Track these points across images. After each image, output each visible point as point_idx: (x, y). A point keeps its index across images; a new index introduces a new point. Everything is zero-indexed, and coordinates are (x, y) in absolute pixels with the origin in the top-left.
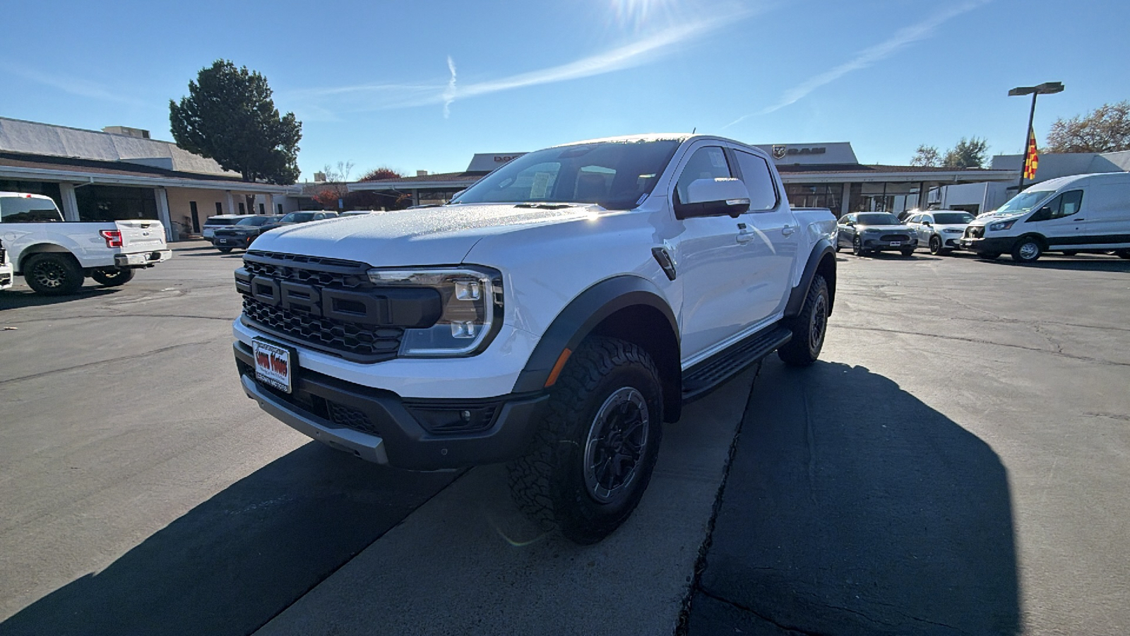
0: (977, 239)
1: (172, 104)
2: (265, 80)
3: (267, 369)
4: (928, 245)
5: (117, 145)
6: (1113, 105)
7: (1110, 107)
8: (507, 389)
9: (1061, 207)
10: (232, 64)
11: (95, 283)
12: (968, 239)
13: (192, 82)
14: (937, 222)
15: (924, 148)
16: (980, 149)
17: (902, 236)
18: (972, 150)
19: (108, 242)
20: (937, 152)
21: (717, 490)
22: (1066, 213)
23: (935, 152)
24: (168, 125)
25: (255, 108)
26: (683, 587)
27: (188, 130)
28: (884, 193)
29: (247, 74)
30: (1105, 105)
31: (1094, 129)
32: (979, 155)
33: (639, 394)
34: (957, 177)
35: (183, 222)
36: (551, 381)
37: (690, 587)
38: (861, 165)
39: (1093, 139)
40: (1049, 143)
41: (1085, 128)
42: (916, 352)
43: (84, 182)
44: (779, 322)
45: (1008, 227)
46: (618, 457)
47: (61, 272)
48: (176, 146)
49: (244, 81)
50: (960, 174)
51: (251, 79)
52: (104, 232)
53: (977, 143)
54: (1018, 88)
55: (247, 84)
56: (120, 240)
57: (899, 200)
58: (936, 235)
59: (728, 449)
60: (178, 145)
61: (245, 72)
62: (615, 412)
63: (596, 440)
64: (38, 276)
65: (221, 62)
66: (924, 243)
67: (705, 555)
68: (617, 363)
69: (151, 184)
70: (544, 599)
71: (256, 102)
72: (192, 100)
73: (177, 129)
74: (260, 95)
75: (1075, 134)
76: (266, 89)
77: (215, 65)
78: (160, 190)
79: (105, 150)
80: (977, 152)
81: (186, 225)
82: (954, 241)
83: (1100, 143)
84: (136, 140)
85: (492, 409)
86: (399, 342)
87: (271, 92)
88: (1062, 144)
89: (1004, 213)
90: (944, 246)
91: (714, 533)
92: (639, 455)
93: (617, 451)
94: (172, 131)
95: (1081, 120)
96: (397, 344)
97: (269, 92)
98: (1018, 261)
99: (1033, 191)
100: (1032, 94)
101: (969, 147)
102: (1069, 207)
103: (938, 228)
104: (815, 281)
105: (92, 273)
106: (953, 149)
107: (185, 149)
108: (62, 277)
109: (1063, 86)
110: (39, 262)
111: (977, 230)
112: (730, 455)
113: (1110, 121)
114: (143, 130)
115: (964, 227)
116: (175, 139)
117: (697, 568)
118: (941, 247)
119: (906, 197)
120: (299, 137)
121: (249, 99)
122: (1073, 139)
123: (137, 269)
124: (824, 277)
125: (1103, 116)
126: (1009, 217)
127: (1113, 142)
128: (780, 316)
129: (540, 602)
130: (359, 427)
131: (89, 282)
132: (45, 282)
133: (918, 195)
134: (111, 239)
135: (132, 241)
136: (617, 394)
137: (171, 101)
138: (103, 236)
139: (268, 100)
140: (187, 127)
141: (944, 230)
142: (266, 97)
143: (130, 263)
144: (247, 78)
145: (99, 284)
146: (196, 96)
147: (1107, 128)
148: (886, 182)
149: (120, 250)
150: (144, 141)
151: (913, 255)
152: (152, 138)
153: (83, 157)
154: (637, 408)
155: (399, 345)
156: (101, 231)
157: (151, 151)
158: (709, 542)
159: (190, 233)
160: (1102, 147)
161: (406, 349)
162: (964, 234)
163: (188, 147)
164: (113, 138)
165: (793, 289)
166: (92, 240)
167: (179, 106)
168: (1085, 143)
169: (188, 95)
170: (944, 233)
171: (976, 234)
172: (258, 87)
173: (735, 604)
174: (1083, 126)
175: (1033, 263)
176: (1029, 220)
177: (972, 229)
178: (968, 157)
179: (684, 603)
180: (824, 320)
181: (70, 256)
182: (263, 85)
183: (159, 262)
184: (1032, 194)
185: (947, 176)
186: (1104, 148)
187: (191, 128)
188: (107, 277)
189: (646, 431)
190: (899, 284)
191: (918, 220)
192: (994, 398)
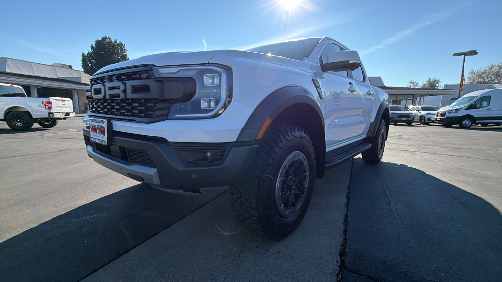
0: (442, 117)
1: (83, 54)
2: (124, 45)
3: (95, 134)
4: (419, 121)
5: (58, 71)
6: (496, 64)
7: (495, 65)
8: (233, 138)
9: (481, 104)
10: (110, 38)
11: (39, 126)
12: (438, 117)
13: (92, 45)
14: (423, 110)
15: (412, 82)
16: (437, 83)
17: (408, 116)
18: (434, 83)
19: (46, 107)
20: (418, 83)
21: (344, 216)
22: (483, 106)
23: (417, 84)
24: (81, 63)
25: (119, 57)
26: (335, 266)
27: (89, 65)
28: (397, 99)
29: (117, 42)
30: (493, 64)
31: (488, 74)
32: (437, 85)
33: (304, 156)
34: (429, 92)
35: (85, 105)
36: (260, 136)
37: (339, 266)
38: (386, 87)
39: (488, 79)
40: (468, 80)
41: (484, 73)
42: (428, 159)
43: (42, 86)
44: (364, 139)
45: (457, 112)
46: (293, 192)
47: (23, 120)
48: (83, 73)
49: (115, 45)
50: (430, 91)
51: (118, 45)
52: (44, 102)
53: (436, 80)
54: (457, 53)
55: (116, 47)
56: (51, 106)
57: (403, 102)
58: (422, 116)
59: (345, 197)
60: (84, 72)
61: (116, 42)
62: (292, 165)
63: (283, 178)
64: (12, 121)
65: (105, 37)
66: (417, 119)
67: (345, 249)
68: (295, 136)
69: (71, 88)
70: (251, 271)
71: (119, 54)
72: (92, 53)
73: (85, 65)
74: (122, 51)
75: (480, 76)
76: (124, 49)
77: (103, 38)
78: (75, 90)
79: (52, 73)
80: (436, 84)
81: (86, 107)
82: (431, 118)
83: (491, 80)
84: (66, 69)
85: (224, 151)
86: (170, 110)
87: (127, 50)
88: (474, 81)
89: (454, 106)
90: (427, 121)
91: (346, 237)
92: (303, 192)
93: (293, 188)
94: (82, 66)
95: (482, 71)
96: (168, 110)
97: (125, 50)
98: (462, 127)
99: (467, 96)
100: (464, 55)
101: (432, 81)
102: (485, 103)
103: (423, 113)
104: (381, 121)
105: (38, 122)
106: (425, 83)
107: (87, 74)
108: (23, 122)
109: (477, 52)
110: (13, 115)
111: (442, 113)
112: (347, 200)
113: (495, 71)
114: (70, 66)
115: (436, 112)
116: (83, 69)
117: (341, 256)
118: (424, 121)
119: (406, 101)
121: (117, 53)
122: (479, 79)
123: (59, 120)
124: (384, 120)
125: (492, 69)
126: (457, 107)
127: (497, 80)
128: (365, 136)
129: (249, 273)
130: (144, 163)
131: (36, 125)
132: (16, 124)
133: (412, 100)
134: (47, 105)
135: (57, 107)
136: (294, 153)
137: (83, 53)
138: (44, 104)
139: (125, 54)
140: (89, 64)
141: (426, 114)
142: (124, 52)
143: (55, 116)
144: (116, 44)
145: (42, 127)
146: (94, 51)
147: (494, 74)
148: (397, 94)
149: (51, 111)
150: (70, 70)
151: (412, 125)
152: (73, 69)
153: (42, 76)
154: (304, 165)
155: (170, 111)
156: (43, 102)
157: (72, 74)
158: (345, 242)
159: (87, 110)
160: (492, 82)
161: (173, 114)
162: (436, 115)
163: (89, 73)
164: (56, 68)
165: (371, 123)
166: (39, 106)
167: (86, 55)
168: (485, 80)
169: (90, 50)
170: (426, 115)
171: (442, 115)
172: (121, 48)
173: (369, 277)
174: (483, 73)
175: (469, 128)
176: (467, 109)
177: (440, 113)
178: (432, 85)
179: (337, 276)
180: (384, 142)
181: (28, 113)
182: (123, 47)
183: (69, 117)
184: (467, 98)
185: (425, 92)
186: (493, 83)
187: (90, 65)
188: (45, 124)
189: (308, 178)
190: (409, 135)
191: (414, 109)
192: (476, 179)
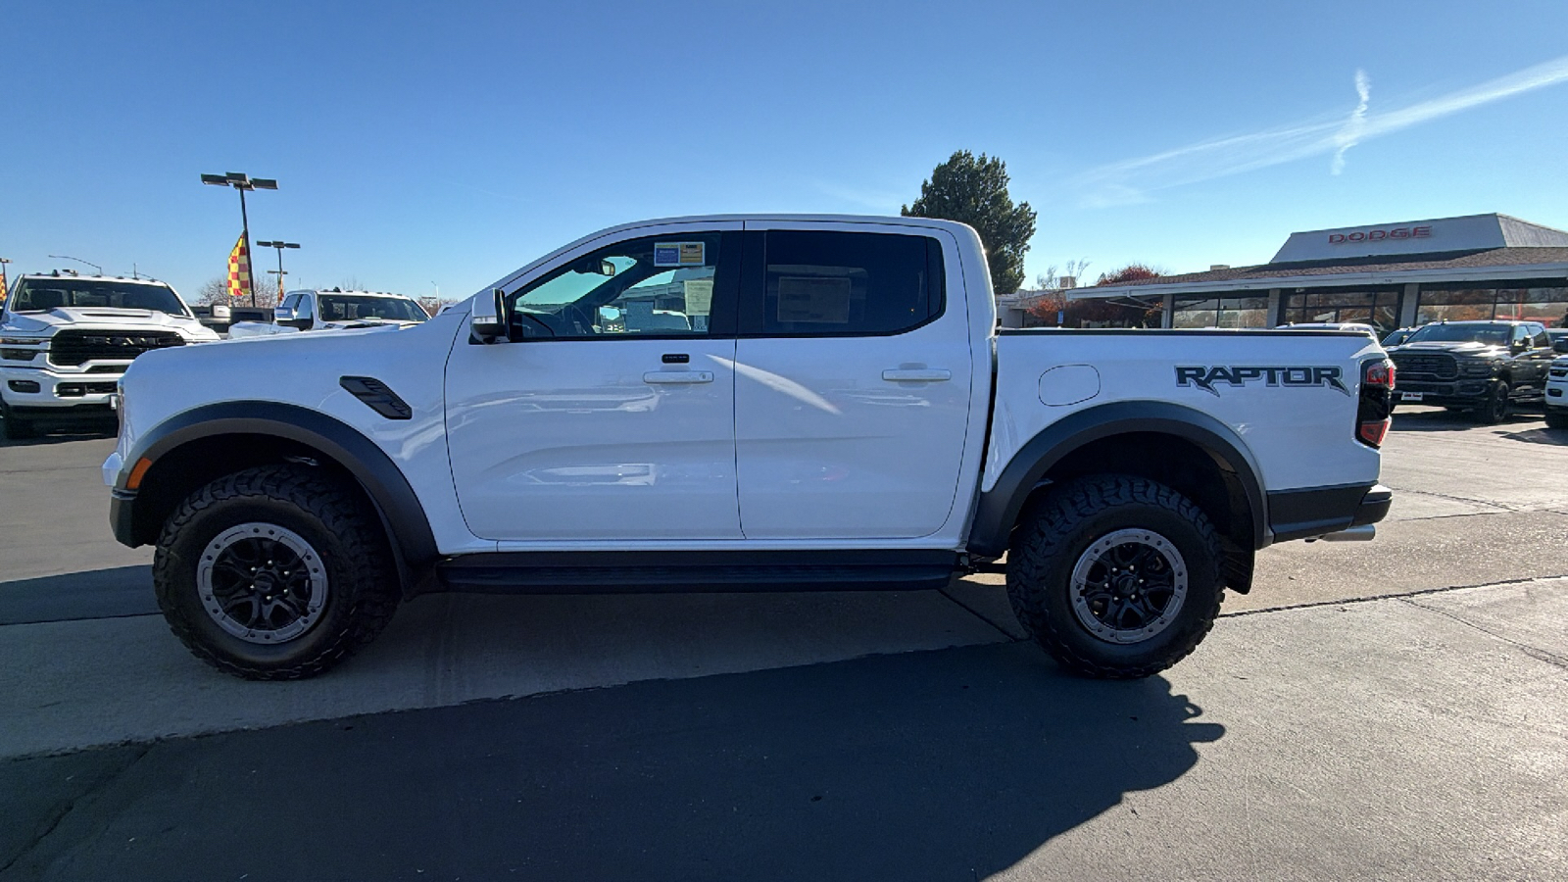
2: (1003, 166)
10: (969, 154)
13: (925, 181)
25: (987, 202)
29: (984, 162)
49: (978, 173)
55: (982, 175)
61: (982, 160)
63: (211, 562)
65: (958, 154)
71: (989, 194)
74: (995, 185)
76: (1003, 178)
77: (952, 158)
87: (1008, 180)
97: (1005, 180)
120: (1032, 232)
121: (981, 193)
136: (252, 526)
139: (1003, 189)
144: (983, 167)
146: (928, 196)
165: (983, 495)
169: (921, 196)
172: (995, 175)
182: (1000, 172)
